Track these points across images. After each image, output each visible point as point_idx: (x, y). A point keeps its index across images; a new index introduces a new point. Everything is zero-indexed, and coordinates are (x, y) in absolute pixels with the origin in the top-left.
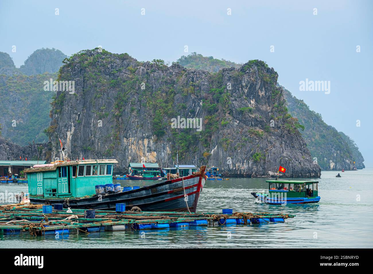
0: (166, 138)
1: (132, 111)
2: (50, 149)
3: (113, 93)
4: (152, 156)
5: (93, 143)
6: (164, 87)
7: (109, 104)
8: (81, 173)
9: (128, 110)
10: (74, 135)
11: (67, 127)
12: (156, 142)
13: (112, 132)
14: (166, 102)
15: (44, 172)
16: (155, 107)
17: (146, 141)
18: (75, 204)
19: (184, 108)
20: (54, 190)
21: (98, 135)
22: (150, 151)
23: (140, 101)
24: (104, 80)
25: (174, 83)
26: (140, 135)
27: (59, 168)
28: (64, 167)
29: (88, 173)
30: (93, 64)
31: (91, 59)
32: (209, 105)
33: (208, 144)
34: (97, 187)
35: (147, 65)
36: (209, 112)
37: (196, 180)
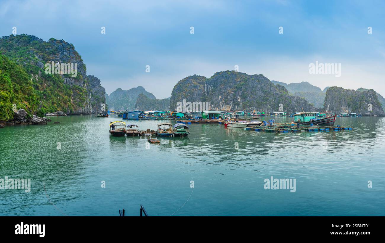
0: (350, 107)
1: (343, 100)
2: (324, 109)
3: (339, 96)
4: (347, 111)
5: (334, 108)
6: (350, 95)
7: (338, 99)
8: (307, 116)
9: (342, 100)
10: (330, 106)
11: (328, 104)
12: (348, 108)
13: (338, 105)
14: (351, 98)
15: (298, 115)
16: (348, 100)
17: (346, 108)
18: (305, 123)
19: (355, 100)
20: (300, 120)
21: (335, 106)
22: (347, 110)
23: (345, 98)
24: (337, 93)
25: (352, 94)
26: (344, 106)
27: (301, 114)
28: (303, 114)
29: (308, 116)
30: (334, 90)
31: (333, 89)
32: (360, 99)
33: (360, 108)
34: (310, 119)
35: (346, 90)
36: (361, 101)
37: (334, 118)
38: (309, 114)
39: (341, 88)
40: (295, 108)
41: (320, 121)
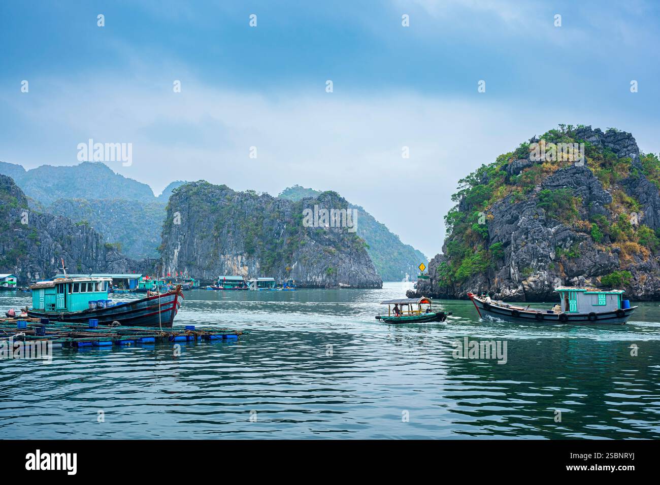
0: (256, 255)
1: (228, 232)
3: (214, 217)
4: (244, 271)
5: (196, 259)
6: (255, 213)
7: (210, 227)
8: (76, 290)
9: (225, 231)
10: (180, 253)
12: (247, 258)
13: (212, 250)
14: (257, 225)
15: (46, 288)
16: (247, 229)
17: (239, 258)
18: (68, 318)
19: (271, 230)
20: (53, 305)
22: (243, 265)
23: (235, 224)
24: (206, 206)
25: (263, 209)
26: (235, 252)
27: (57, 285)
28: (62, 285)
29: (83, 290)
30: (196, 194)
31: (195, 189)
32: (291, 228)
33: (289, 260)
34: (90, 302)
35: (241, 194)
36: (292, 234)
37: (172, 298)
38: (84, 284)
39: (223, 188)
40: (53, 261)
41: (125, 308)
